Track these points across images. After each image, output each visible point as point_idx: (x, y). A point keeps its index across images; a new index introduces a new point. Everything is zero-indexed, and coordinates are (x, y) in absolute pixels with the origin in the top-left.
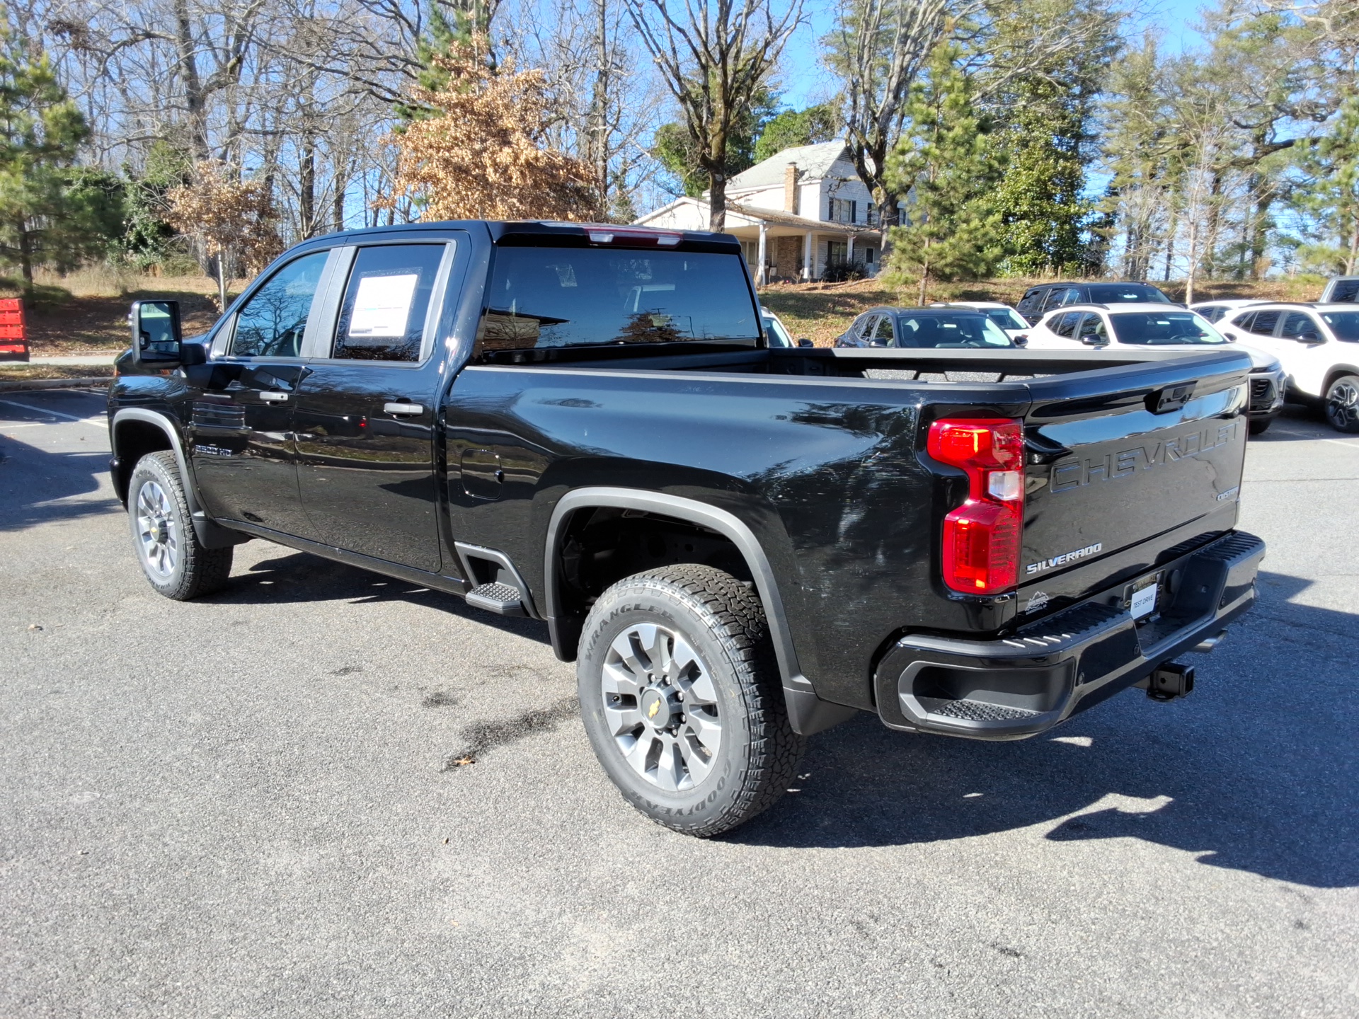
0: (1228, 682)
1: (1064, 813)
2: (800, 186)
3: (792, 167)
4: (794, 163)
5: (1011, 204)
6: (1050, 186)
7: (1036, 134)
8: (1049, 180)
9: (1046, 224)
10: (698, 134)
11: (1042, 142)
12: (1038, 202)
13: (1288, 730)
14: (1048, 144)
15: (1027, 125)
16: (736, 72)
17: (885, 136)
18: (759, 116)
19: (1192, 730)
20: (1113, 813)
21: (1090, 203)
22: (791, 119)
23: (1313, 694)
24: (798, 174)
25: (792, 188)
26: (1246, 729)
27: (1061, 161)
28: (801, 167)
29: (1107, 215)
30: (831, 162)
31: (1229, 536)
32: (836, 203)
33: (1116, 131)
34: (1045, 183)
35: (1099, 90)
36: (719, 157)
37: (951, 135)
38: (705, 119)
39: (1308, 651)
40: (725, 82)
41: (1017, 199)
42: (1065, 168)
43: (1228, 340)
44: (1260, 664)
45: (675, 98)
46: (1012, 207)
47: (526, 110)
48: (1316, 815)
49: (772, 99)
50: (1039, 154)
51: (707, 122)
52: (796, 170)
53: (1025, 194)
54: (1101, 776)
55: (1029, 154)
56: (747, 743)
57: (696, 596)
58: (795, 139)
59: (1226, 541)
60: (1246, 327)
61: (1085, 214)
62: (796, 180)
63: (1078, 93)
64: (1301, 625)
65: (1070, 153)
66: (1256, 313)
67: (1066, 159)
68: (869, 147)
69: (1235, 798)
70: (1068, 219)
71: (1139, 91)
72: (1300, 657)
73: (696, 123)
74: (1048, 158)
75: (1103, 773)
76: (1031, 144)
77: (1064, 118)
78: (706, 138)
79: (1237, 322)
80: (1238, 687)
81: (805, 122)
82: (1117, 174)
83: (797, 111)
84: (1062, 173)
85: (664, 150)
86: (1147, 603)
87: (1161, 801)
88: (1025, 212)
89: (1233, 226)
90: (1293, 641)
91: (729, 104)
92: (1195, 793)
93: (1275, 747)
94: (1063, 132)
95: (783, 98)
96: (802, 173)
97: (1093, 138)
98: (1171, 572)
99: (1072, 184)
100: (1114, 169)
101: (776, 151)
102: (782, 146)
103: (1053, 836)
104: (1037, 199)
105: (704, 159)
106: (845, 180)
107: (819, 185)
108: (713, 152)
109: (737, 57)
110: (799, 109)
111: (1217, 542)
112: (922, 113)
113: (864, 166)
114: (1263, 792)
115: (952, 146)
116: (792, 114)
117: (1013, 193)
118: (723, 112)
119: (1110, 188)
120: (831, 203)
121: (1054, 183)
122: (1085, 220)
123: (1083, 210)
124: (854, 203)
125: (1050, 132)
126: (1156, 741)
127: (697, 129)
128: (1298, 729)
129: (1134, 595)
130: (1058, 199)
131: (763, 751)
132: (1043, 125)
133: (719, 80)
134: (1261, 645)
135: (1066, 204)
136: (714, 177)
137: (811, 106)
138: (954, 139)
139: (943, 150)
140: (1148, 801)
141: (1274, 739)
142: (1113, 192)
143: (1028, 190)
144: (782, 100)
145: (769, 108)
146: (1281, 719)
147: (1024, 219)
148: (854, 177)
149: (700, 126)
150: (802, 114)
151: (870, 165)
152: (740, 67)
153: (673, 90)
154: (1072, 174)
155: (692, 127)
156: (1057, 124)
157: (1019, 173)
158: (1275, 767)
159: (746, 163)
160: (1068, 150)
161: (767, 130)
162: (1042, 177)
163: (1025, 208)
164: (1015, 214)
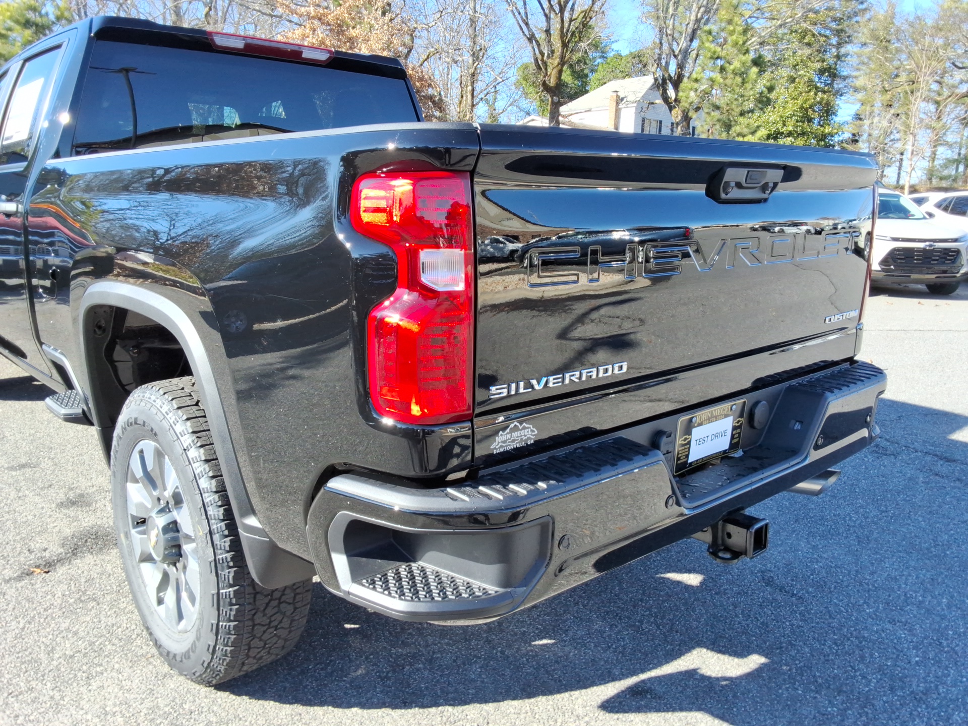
0: (866, 518)
1: (634, 673)
2: (620, 109)
3: (615, 94)
4: (617, 92)
5: (780, 126)
6: (810, 112)
7: (801, 72)
8: (810, 108)
9: (806, 141)
10: (540, 65)
11: (806, 79)
12: (801, 124)
13: (917, 578)
14: (811, 81)
15: (795, 66)
16: (571, 20)
17: (682, 70)
18: (594, 58)
19: (813, 572)
20: (691, 674)
21: (840, 126)
22: (618, 60)
23: (952, 535)
24: (619, 100)
25: (614, 110)
26: (872, 573)
27: (820, 94)
28: (621, 95)
29: (854, 135)
30: (644, 91)
31: (846, 365)
32: (647, 122)
33: (862, 72)
34: (806, 110)
35: (850, 42)
36: (557, 84)
37: (732, 67)
38: (546, 55)
39: (954, 487)
40: (562, 27)
41: (784, 121)
42: (822, 99)
43: (927, 217)
44: (905, 500)
45: (525, 38)
46: (780, 128)
47: (392, 36)
48: (926, 692)
49: (606, 46)
50: (803, 88)
51: (548, 57)
52: (618, 97)
53: (791, 118)
54: (694, 624)
55: (795, 87)
56: (215, 591)
57: (180, 411)
58: (621, 75)
59: (839, 372)
60: (946, 209)
61: (836, 133)
62: (617, 104)
63: (835, 43)
64: (954, 461)
65: (826, 88)
66: (954, 197)
67: (824, 92)
68: (670, 78)
69: (837, 662)
70: (824, 137)
71: (883, 43)
72: (947, 494)
73: (539, 57)
74: (810, 91)
75: (698, 620)
76: (797, 80)
77: (823, 61)
78: (546, 69)
79: (938, 206)
80: (876, 523)
81: (628, 62)
82: (862, 104)
83: (623, 55)
84: (820, 103)
85: (524, 83)
86: (717, 440)
87: (755, 661)
88: (790, 132)
89: (950, 146)
90: (942, 477)
91: (565, 45)
92: (793, 653)
93: (899, 597)
94: (821, 72)
95: (615, 46)
96: (622, 99)
97: (845, 78)
98: (756, 404)
99: (828, 111)
100: (860, 101)
101: (605, 83)
102: (610, 80)
103: (610, 706)
104: (801, 121)
105: (544, 84)
106: (653, 103)
107: (634, 109)
108: (552, 80)
109: (572, 9)
110: (625, 52)
111: (828, 371)
112: (710, 50)
113: (666, 93)
114: (871, 656)
115: (732, 76)
116: (619, 56)
117: (782, 117)
118: (560, 50)
119: (857, 115)
120: (643, 120)
121: (814, 111)
122: (836, 139)
123: (835, 131)
124: (661, 122)
125: (811, 72)
126: (769, 582)
127: (540, 62)
128: (928, 575)
129: (694, 430)
130: (816, 122)
131: (234, 601)
132: (807, 67)
133: (558, 26)
134: (910, 479)
135: (822, 126)
136: (552, 99)
137: (633, 51)
138: (733, 71)
139: (725, 79)
140: (736, 660)
141: (899, 587)
142: (858, 117)
143: (794, 115)
144: (612, 47)
145: (602, 52)
146: (913, 563)
147: (789, 136)
148: (659, 101)
149: (542, 60)
150: (627, 56)
151: (671, 93)
152: (574, 17)
153: (523, 32)
154: (828, 104)
155: (536, 60)
156: (818, 66)
157: (787, 102)
158: (893, 622)
159: (581, 91)
160: (826, 86)
161: (600, 68)
162: (804, 105)
163: (791, 128)
164: (782, 133)
